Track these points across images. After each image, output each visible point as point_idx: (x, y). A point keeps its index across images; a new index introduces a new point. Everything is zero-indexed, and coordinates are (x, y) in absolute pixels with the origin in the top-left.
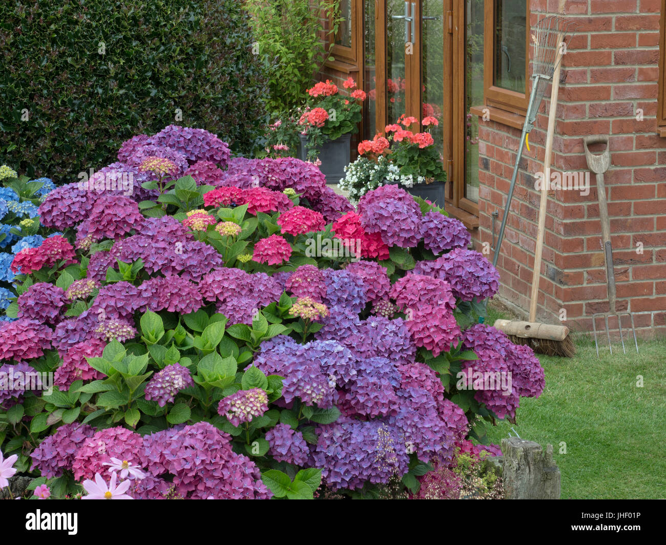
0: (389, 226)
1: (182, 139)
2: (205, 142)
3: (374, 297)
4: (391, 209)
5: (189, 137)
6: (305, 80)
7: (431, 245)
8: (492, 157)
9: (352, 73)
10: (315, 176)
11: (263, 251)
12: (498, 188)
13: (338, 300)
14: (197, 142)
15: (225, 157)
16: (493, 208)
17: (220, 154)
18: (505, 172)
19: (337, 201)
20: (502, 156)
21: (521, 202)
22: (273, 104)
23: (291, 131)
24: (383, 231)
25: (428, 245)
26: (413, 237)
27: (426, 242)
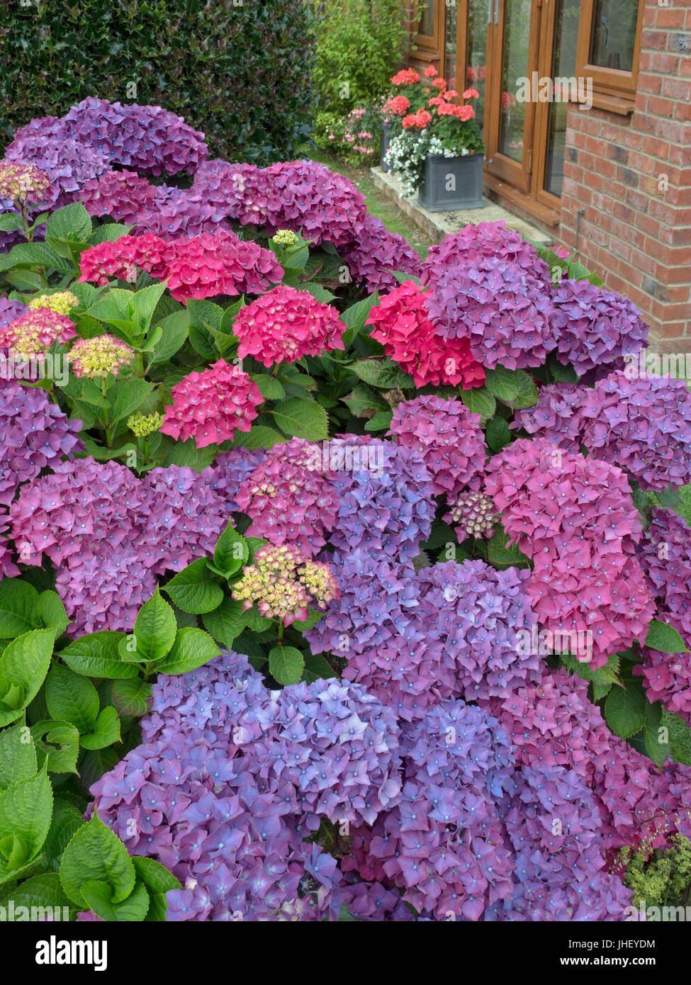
0: (487, 326)
1: (105, 124)
2: (154, 130)
3: (450, 485)
4: (494, 285)
5: (120, 120)
6: (390, 70)
7: (572, 357)
8: (582, 147)
9: (434, 62)
10: (343, 199)
11: (186, 412)
12: (587, 183)
13: (366, 532)
14: (136, 130)
15: (195, 159)
16: (578, 205)
17: (186, 151)
18: (597, 164)
19: (386, 245)
20: (594, 146)
21: (615, 201)
22: (361, 93)
23: (375, 119)
24: (475, 336)
25: (566, 354)
26: (540, 347)
27: (561, 350)
